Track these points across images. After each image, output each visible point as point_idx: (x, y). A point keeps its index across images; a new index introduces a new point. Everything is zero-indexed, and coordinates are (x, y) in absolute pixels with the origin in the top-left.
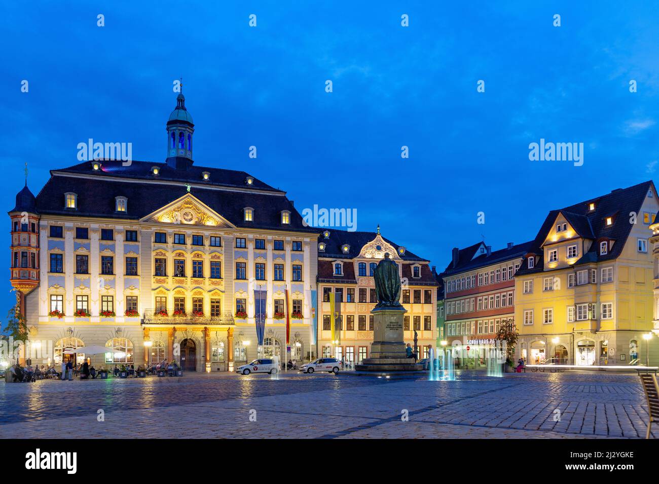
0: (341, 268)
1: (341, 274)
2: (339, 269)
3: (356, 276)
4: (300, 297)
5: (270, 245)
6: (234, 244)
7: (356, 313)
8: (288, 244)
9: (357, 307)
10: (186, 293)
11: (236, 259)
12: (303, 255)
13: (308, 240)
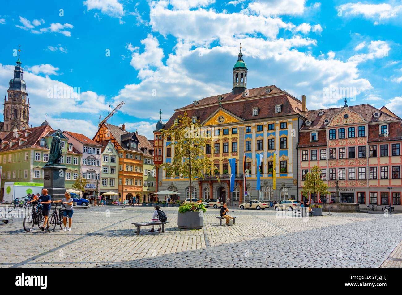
0: (316, 136)
1: (316, 140)
2: (315, 137)
3: (327, 140)
4: (286, 158)
5: (265, 128)
6: (244, 131)
7: (328, 167)
8: (277, 125)
9: (328, 163)
10: (219, 162)
11: (245, 139)
12: (287, 131)
13: (290, 120)
